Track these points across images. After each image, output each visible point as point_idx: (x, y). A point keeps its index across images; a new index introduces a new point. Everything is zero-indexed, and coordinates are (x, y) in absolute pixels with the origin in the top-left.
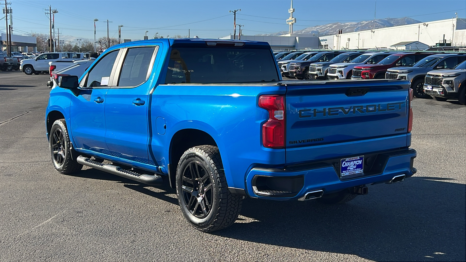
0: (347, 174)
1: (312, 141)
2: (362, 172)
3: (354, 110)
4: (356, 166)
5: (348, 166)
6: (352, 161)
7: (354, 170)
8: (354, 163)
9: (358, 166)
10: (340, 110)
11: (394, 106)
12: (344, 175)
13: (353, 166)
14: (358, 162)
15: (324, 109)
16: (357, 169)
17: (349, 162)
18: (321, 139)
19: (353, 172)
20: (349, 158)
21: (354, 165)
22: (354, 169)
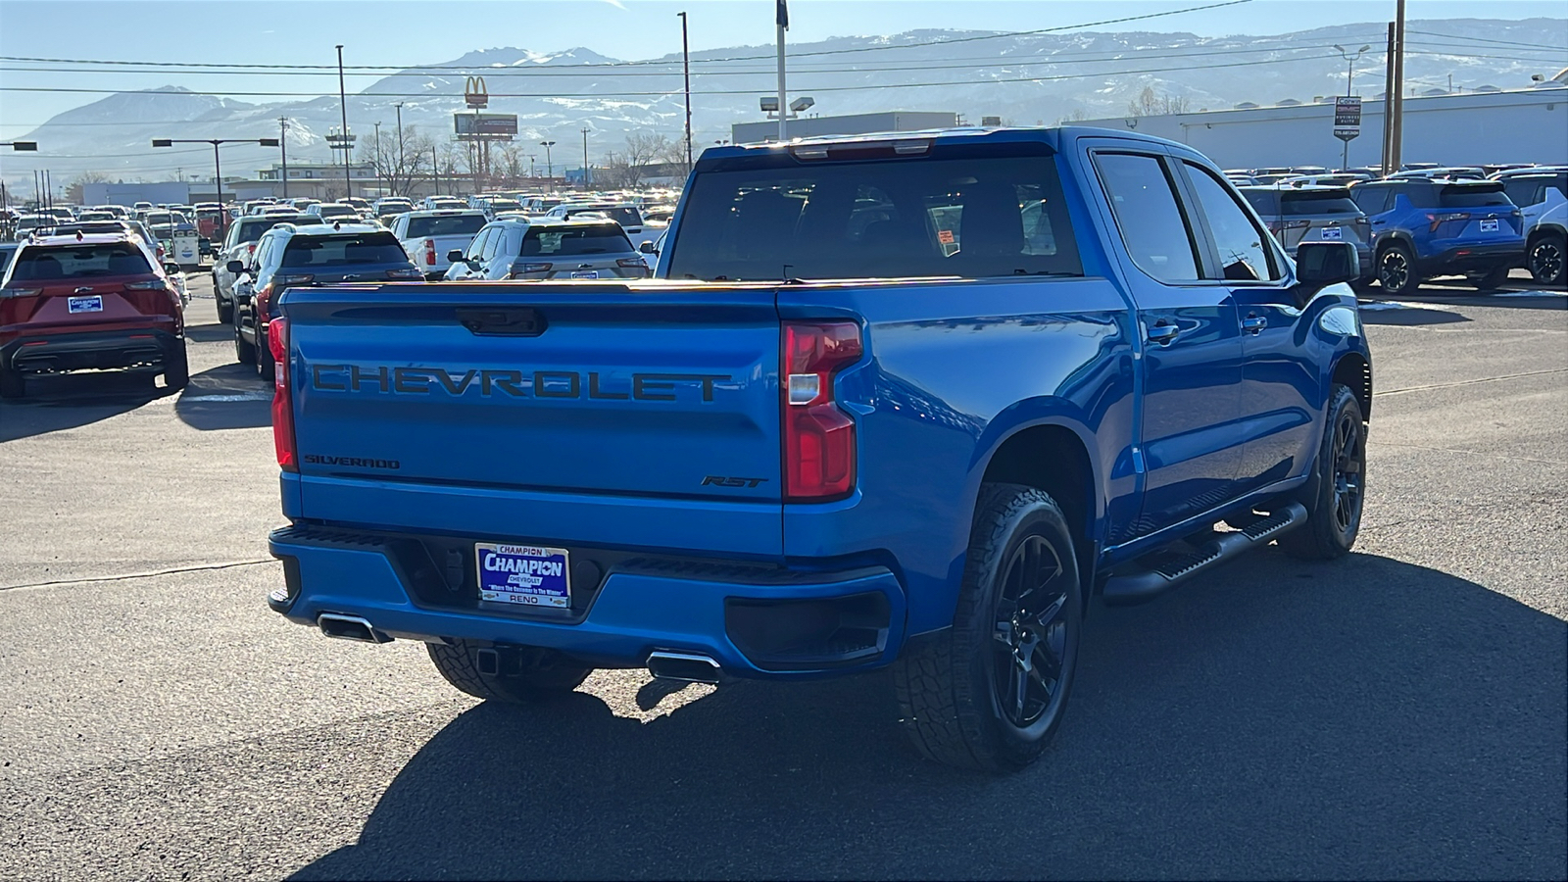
0: (505, 597)
2: (564, 605)
3: (485, 381)
4: (541, 579)
5: (510, 572)
6: (522, 558)
7: (535, 591)
8: (531, 568)
9: (550, 583)
10: (432, 379)
12: (492, 599)
13: (528, 576)
14: (546, 568)
15: (383, 370)
16: (548, 591)
17: (511, 561)
18: (394, 464)
19: (527, 596)
20: (507, 546)
21: (532, 575)
22: (533, 587)
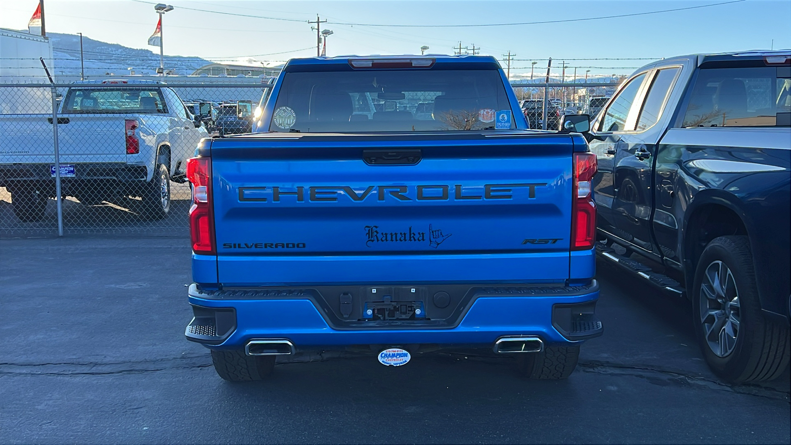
1: (276, 246)
11: (509, 190)
